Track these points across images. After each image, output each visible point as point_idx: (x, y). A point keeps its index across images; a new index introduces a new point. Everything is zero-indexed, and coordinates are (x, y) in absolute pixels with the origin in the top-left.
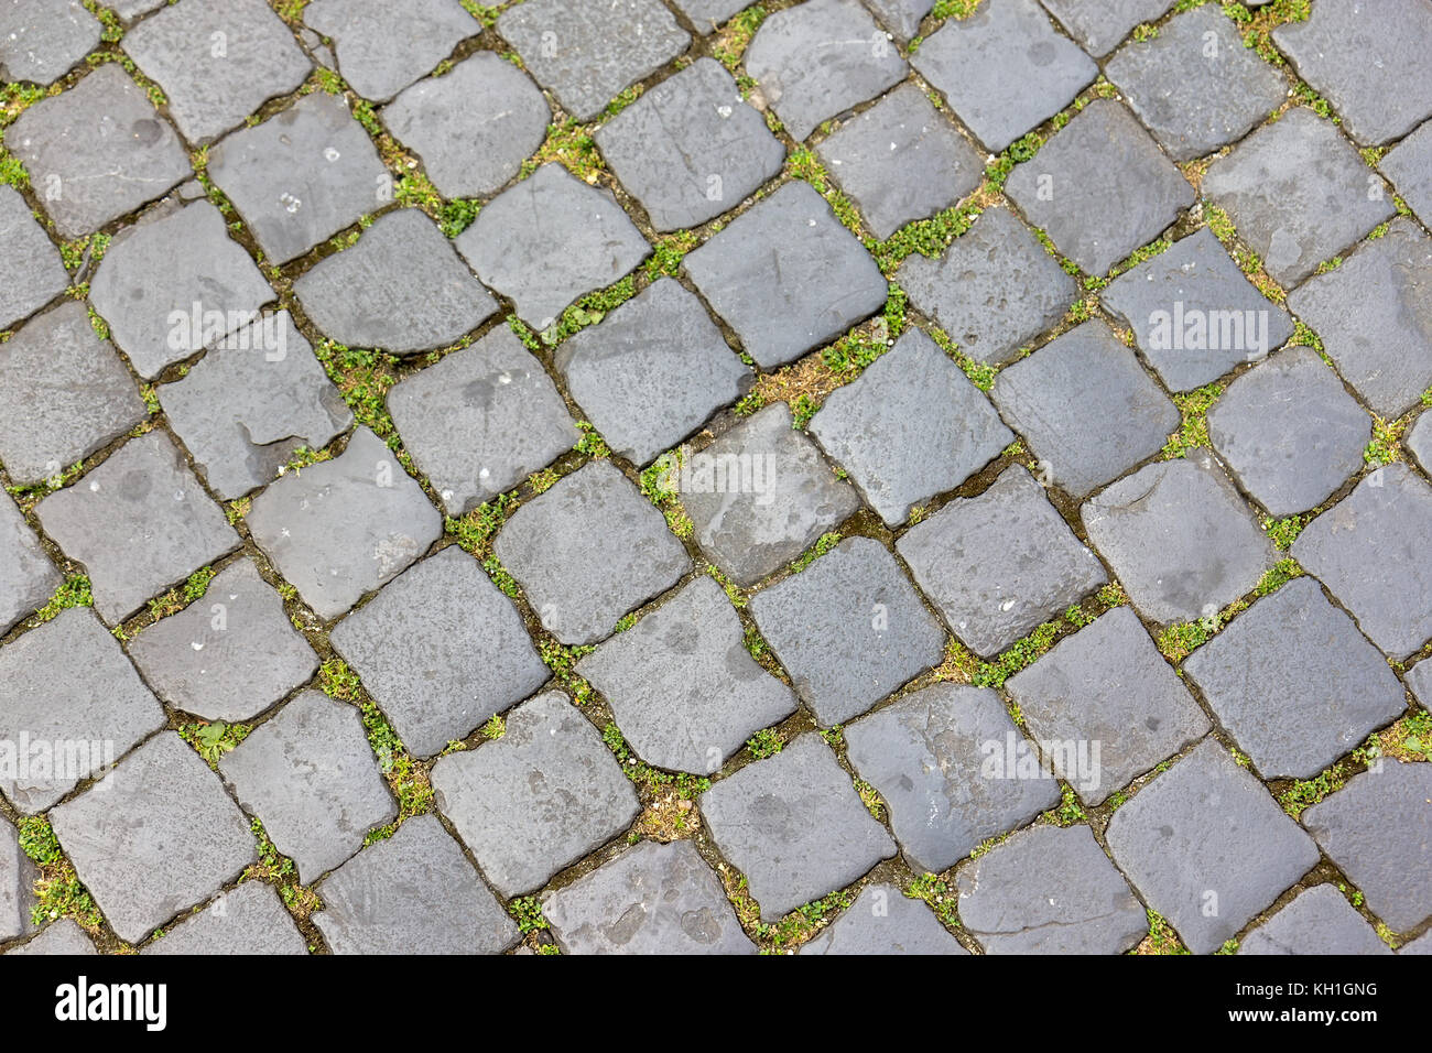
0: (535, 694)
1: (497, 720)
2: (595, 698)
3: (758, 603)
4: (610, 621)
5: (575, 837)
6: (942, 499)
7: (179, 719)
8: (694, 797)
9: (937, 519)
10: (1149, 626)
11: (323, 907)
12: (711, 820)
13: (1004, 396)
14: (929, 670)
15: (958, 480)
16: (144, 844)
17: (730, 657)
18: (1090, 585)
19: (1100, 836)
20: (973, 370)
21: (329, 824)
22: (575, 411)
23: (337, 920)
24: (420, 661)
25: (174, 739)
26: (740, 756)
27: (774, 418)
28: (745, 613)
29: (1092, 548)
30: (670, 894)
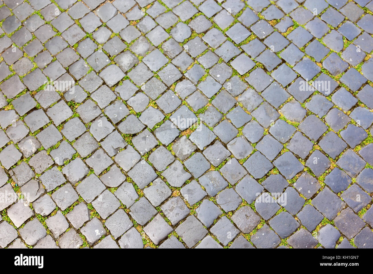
0: (156, 179)
1: (151, 183)
2: (164, 178)
3: (185, 163)
4: (165, 167)
5: (164, 198)
6: (208, 146)
7: (108, 188)
8: (179, 190)
9: (208, 149)
10: (238, 160)
11: (130, 211)
12: (182, 193)
13: (215, 131)
14: (209, 169)
15: (210, 143)
16: (105, 206)
17: (182, 170)
18: (229, 155)
19: (234, 189)
20: (210, 128)
21: (130, 200)
22: (157, 139)
23: (132, 213)
24: (140, 176)
25: (108, 190)
26: (185, 184)
27: (184, 138)
28: (183, 164)
29: (229, 150)
30: (177, 204)
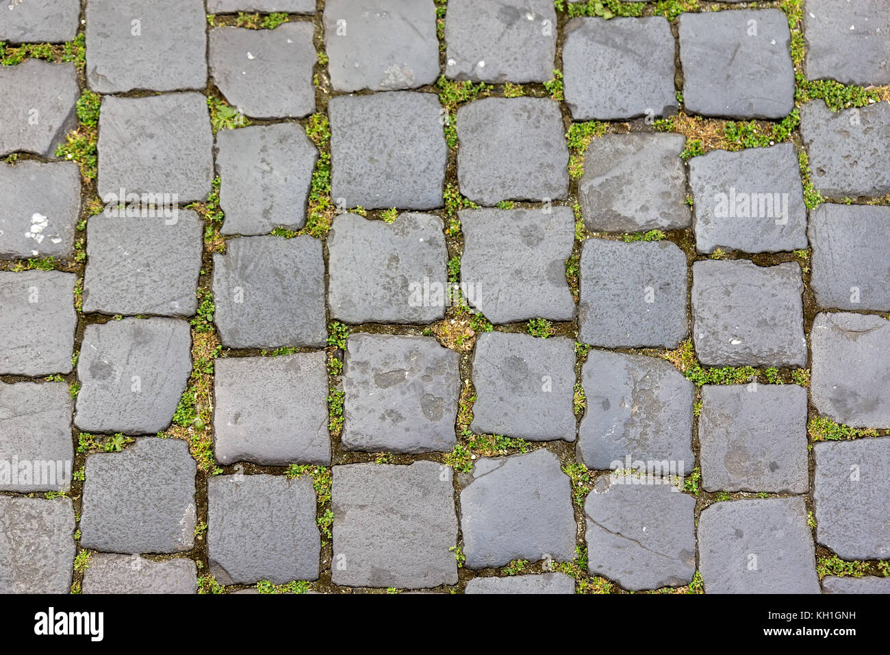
0: (425, 211)
1: (394, 212)
2: (459, 236)
3: (592, 245)
4: (497, 198)
5: (394, 308)
6: (739, 255)
7: (213, 91)
8: (478, 332)
9: (728, 264)
10: (811, 408)
11: (224, 253)
12: (479, 351)
13: (818, 218)
14: (664, 349)
15: (756, 249)
16: (146, 150)
17: (553, 264)
18: (792, 362)
19: (698, 511)
20: (809, 191)
21: (258, 208)
22: (559, 62)
23: (227, 266)
24: (371, 149)
25: (203, 101)
26: (521, 325)
27: (673, 143)
28: (578, 245)
29: (809, 342)
30: (427, 377)
